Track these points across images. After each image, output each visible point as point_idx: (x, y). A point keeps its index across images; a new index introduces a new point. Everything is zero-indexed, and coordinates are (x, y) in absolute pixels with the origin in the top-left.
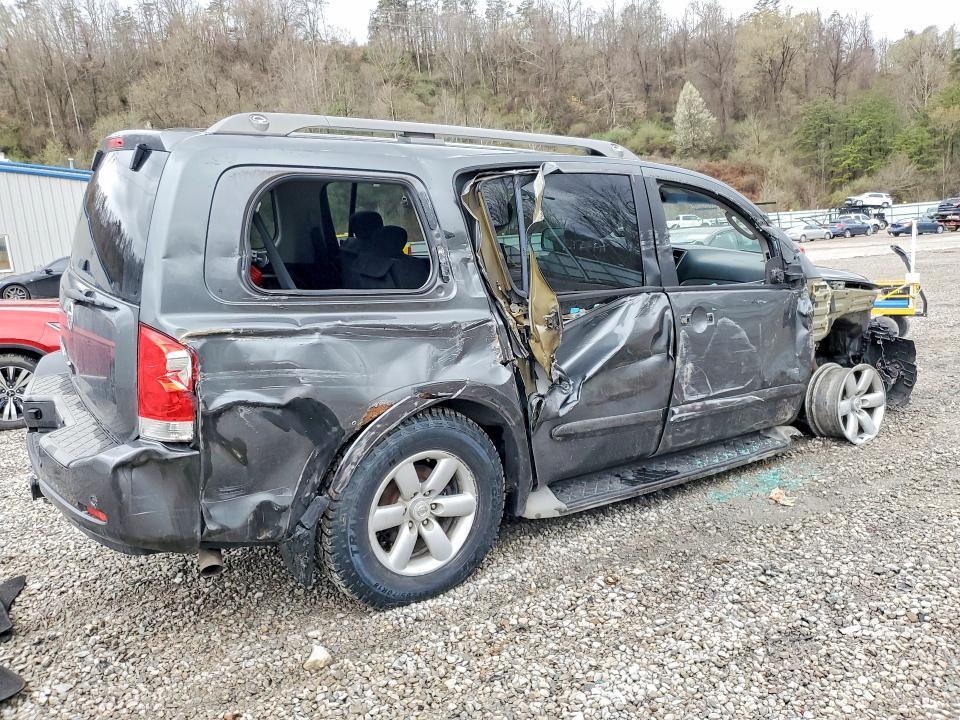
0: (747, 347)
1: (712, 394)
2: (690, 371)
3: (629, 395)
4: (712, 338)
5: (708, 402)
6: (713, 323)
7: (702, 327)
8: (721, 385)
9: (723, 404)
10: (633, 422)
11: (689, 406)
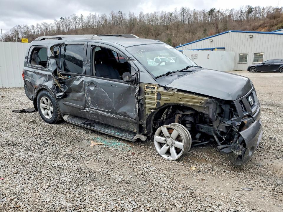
0: (108, 99)
1: (98, 109)
2: (90, 100)
3: (77, 100)
4: (96, 93)
5: (97, 111)
6: (96, 88)
7: (92, 88)
8: (101, 108)
9: (101, 113)
10: (77, 107)
11: (92, 109)
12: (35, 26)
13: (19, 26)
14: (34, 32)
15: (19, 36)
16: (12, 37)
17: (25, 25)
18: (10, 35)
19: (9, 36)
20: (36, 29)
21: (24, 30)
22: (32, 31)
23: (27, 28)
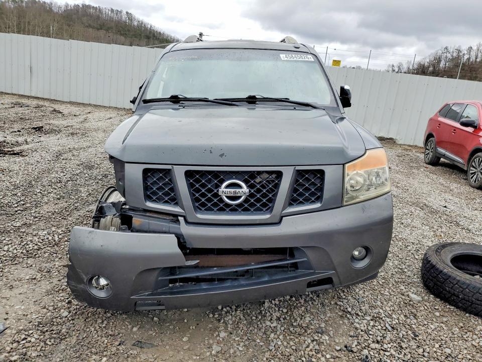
12: (475, 48)
13: (446, 48)
14: (469, 59)
15: (441, 66)
16: (429, 67)
17: (458, 46)
18: (426, 64)
19: (424, 66)
20: (473, 54)
21: (452, 56)
22: (466, 57)
23: (459, 51)
